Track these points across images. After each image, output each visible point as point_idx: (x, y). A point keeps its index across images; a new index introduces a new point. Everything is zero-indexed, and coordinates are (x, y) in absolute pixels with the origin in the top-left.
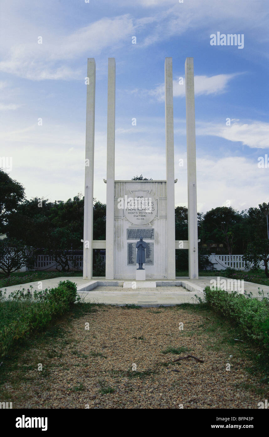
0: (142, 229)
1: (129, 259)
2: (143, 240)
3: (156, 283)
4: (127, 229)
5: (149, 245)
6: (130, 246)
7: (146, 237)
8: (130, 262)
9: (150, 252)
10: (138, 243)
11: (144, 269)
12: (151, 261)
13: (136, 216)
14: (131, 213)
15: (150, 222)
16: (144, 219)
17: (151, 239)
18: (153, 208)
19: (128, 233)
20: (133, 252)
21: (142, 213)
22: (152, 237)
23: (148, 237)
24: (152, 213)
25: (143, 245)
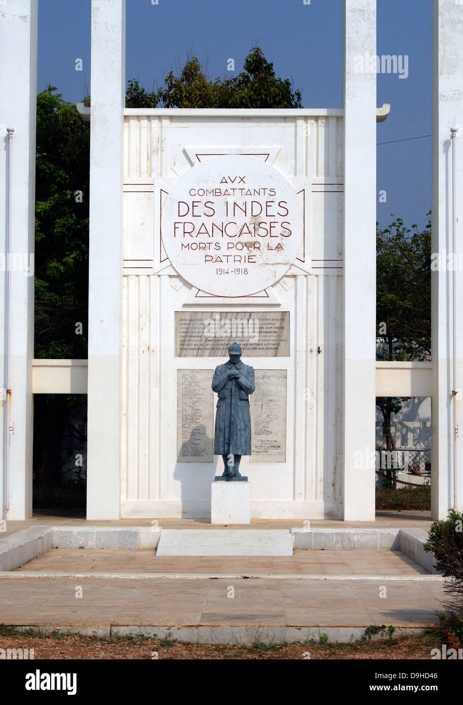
0: (238, 313)
4: (176, 313)
5: (267, 381)
6: (188, 384)
7: (257, 348)
8: (190, 449)
10: (219, 369)
11: (245, 479)
12: (275, 444)
13: (214, 260)
14: (194, 246)
15: (271, 286)
16: (246, 273)
17: (276, 355)
18: (285, 225)
19: (182, 328)
20: (200, 408)
21: (240, 246)
22: (279, 348)
23: (266, 347)
24: (279, 247)
25: (243, 380)
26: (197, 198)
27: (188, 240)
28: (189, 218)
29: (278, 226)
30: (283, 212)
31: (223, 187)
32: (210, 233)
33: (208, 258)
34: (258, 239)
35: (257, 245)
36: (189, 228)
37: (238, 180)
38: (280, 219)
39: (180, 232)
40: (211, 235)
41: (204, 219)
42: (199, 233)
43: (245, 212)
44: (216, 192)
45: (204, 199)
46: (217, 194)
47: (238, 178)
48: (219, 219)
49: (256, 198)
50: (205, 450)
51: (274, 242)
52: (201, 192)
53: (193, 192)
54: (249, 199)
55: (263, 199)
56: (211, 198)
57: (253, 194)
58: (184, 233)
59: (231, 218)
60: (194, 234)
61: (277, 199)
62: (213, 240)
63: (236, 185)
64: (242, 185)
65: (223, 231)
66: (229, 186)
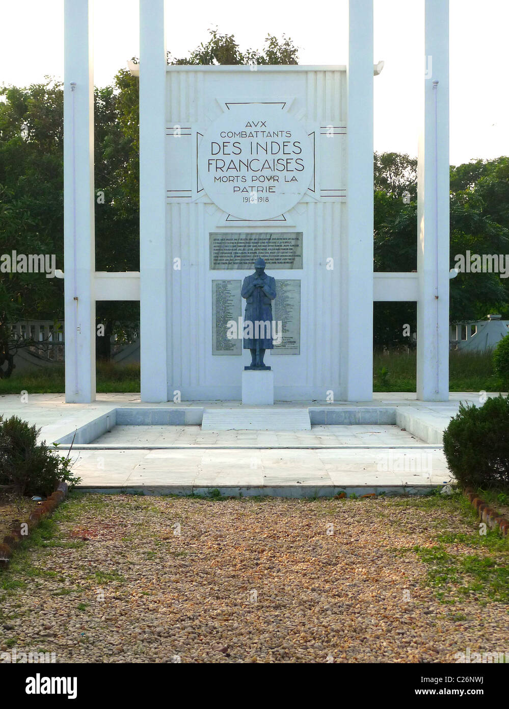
0: (261, 234)
1: (218, 333)
2: (268, 272)
3: (311, 412)
4: (211, 234)
5: (285, 288)
6: (221, 292)
7: (277, 262)
8: (223, 345)
9: (287, 313)
10: (248, 280)
11: (269, 368)
12: (292, 340)
13: (241, 190)
14: (225, 179)
15: (288, 211)
16: (267, 200)
17: (292, 269)
18: (299, 161)
19: (215, 247)
20: (230, 311)
21: (262, 179)
22: (295, 262)
23: (283, 261)
24: (294, 179)
25: (266, 288)
26: (227, 139)
27: (220, 174)
28: (220, 156)
29: (293, 162)
30: (298, 151)
31: (248, 130)
32: (238, 168)
33: (236, 189)
34: (277, 173)
35: (277, 178)
36: (220, 164)
37: (261, 124)
38: (295, 157)
39: (213, 167)
40: (239, 170)
41: (233, 157)
42: (228, 168)
43: (266, 151)
44: (242, 134)
45: (233, 140)
46: (243, 136)
47: (260, 123)
48: (244, 157)
49: (275, 139)
50: (235, 345)
51: (290, 175)
52: (230, 135)
53: (223, 135)
54: (269, 140)
55: (280, 140)
56: (237, 139)
57: (272, 136)
58: (217, 168)
59: (254, 156)
60: (225, 169)
61: (292, 140)
62: (240, 174)
63: (258, 128)
64: (263, 128)
65: (248, 166)
66: (253, 129)
